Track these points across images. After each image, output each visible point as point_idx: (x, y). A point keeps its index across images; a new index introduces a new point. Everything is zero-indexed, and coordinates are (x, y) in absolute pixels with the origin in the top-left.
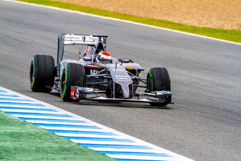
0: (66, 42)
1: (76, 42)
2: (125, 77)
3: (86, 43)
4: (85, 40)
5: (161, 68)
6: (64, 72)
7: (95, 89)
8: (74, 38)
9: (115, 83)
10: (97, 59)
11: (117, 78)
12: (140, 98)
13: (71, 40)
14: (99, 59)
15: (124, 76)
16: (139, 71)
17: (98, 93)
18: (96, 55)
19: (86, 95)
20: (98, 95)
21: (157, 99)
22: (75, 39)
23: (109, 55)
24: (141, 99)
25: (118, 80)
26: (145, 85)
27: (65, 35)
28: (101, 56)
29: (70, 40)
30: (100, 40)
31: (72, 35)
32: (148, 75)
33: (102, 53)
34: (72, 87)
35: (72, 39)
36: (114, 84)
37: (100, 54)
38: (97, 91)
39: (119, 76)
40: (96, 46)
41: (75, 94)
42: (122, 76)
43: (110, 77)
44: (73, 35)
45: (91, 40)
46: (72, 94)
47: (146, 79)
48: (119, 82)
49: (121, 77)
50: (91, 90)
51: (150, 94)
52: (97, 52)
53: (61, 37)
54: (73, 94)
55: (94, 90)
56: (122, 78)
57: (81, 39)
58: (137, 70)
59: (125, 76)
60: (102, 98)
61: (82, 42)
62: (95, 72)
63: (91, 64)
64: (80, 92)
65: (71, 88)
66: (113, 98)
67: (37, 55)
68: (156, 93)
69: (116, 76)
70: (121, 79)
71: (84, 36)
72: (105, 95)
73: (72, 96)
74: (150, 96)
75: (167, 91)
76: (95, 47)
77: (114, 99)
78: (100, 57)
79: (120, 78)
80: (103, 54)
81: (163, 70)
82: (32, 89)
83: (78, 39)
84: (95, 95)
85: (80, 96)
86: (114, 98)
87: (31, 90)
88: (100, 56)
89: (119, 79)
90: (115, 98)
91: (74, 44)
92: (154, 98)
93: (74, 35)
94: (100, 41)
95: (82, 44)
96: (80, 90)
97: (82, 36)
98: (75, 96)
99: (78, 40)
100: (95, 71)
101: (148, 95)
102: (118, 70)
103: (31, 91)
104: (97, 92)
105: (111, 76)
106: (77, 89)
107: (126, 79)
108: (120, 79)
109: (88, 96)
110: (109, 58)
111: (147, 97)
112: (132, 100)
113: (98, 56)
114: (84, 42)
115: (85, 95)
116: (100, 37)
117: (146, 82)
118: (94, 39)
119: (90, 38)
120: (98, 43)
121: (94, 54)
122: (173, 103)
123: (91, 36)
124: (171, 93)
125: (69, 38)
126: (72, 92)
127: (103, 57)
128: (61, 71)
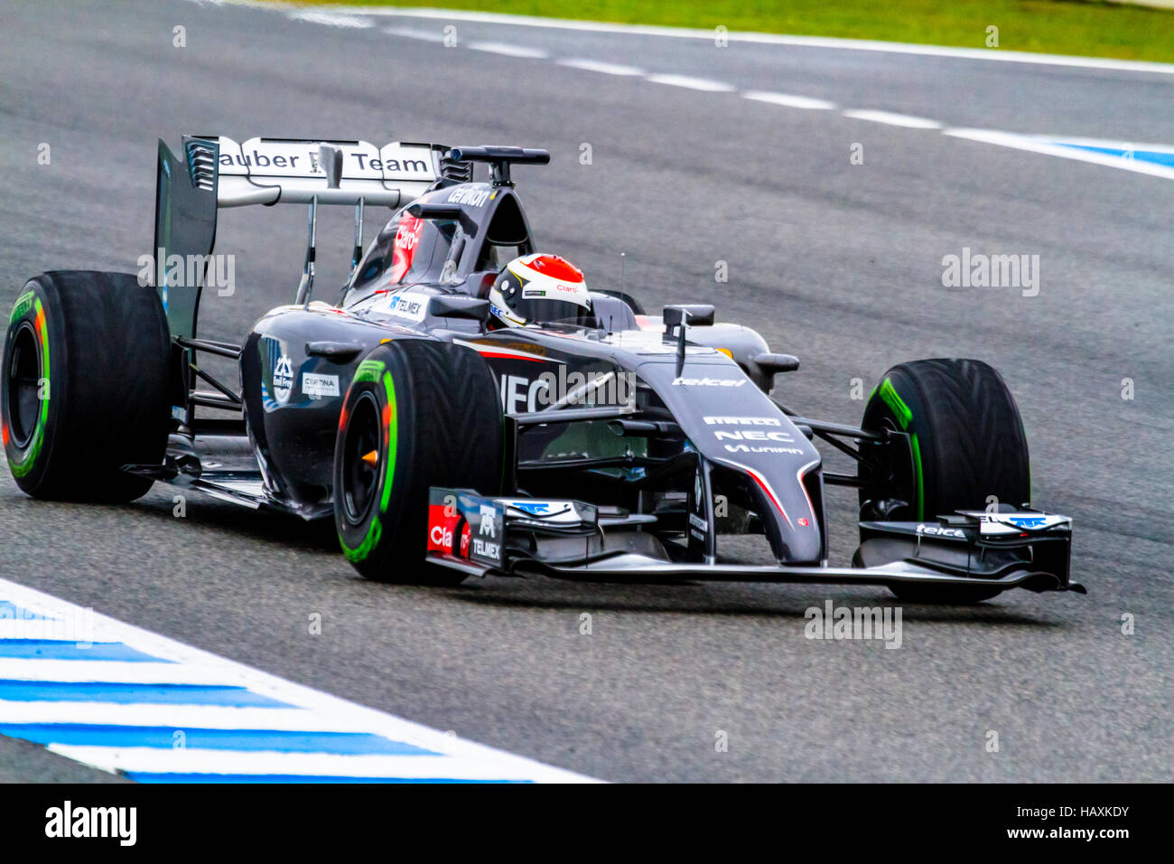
0: (226, 190)
1: (290, 187)
2: (766, 429)
3: (346, 188)
4: (345, 174)
5: (966, 365)
7: (602, 510)
8: (263, 161)
9: (711, 463)
11: (719, 435)
12: (865, 557)
13: (248, 176)
15: (756, 421)
17: (608, 529)
19: (534, 548)
20: (612, 544)
22: (273, 169)
23: (577, 278)
24: (872, 565)
25: (729, 448)
28: (526, 282)
29: (244, 170)
30: (504, 184)
31: (253, 144)
34: (437, 495)
35: (254, 169)
36: (707, 469)
37: (518, 267)
38: (609, 517)
39: (729, 420)
40: (482, 222)
41: (457, 539)
42: (745, 421)
43: (663, 426)
44: (258, 139)
45: (369, 172)
46: (438, 536)
47: (857, 429)
48: (739, 456)
49: (741, 428)
51: (922, 528)
52: (486, 259)
53: (189, 159)
54: (441, 536)
55: (598, 516)
56: (749, 435)
57: (304, 167)
58: (755, 368)
59: (767, 421)
60: (636, 562)
61: (321, 188)
63: (477, 334)
64: (507, 527)
65: (431, 504)
66: (701, 561)
68: (974, 524)
69: (709, 420)
70: (745, 442)
71: (336, 147)
72: (651, 542)
73: (439, 552)
74: (929, 540)
77: (711, 566)
78: (519, 290)
79: (738, 436)
80: (542, 270)
81: (977, 379)
83: (292, 168)
84: (592, 547)
85: (505, 553)
86: (712, 559)
88: (517, 283)
89: (734, 443)
90: (718, 562)
91: (270, 203)
92: (959, 559)
93: (263, 140)
94: (506, 191)
95: (324, 201)
96: (510, 513)
97: (315, 147)
98: (462, 550)
99: (288, 170)
101: (910, 538)
102: (707, 382)
105: (668, 418)
107: (773, 436)
108: (739, 442)
109: (550, 552)
110: (578, 293)
111: (908, 549)
112: (826, 570)
114: (337, 185)
115: (527, 544)
116: (505, 163)
117: (856, 448)
118: (385, 165)
119: (360, 156)
120: (493, 201)
121: (468, 272)
122: (1080, 589)
123: (364, 147)
124: (1066, 523)
125: (235, 160)
126: (437, 528)
127: (543, 293)
128: (277, 381)
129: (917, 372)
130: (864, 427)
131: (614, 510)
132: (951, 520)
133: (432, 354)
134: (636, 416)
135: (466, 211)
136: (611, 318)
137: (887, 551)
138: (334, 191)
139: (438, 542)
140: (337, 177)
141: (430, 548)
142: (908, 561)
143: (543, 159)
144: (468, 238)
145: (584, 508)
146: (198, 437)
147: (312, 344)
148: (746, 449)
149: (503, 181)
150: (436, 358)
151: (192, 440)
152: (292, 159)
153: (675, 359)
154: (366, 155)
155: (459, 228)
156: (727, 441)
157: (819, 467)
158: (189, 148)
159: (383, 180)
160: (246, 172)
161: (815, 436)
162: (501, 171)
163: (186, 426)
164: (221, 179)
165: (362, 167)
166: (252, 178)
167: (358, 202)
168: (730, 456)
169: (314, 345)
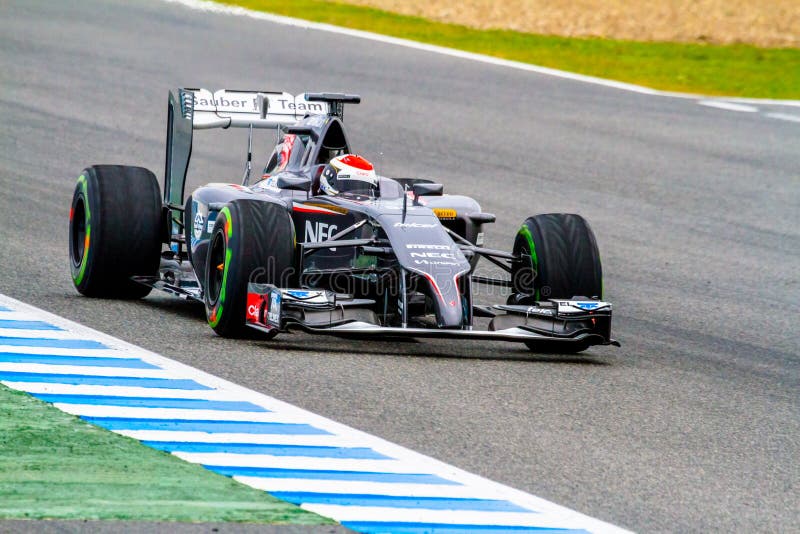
0: (199, 119)
1: (236, 118)
2: (441, 251)
3: (270, 119)
4: (269, 111)
5: (568, 217)
6: (220, 231)
7: (339, 295)
8: (225, 103)
9: (406, 270)
10: (323, 180)
11: (413, 255)
12: (495, 325)
13: (216, 112)
14: (332, 181)
15: (436, 247)
16: (478, 222)
17: (347, 307)
18: (321, 169)
19: (303, 317)
20: (348, 315)
21: (559, 328)
22: (231, 108)
23: (369, 168)
24: (498, 330)
25: (417, 262)
26: (507, 277)
27: (196, 93)
28: (339, 170)
29: (214, 109)
30: (333, 114)
31: (220, 94)
32: (521, 242)
33: (343, 161)
34: (252, 287)
35: (220, 108)
36: (404, 274)
37: (335, 162)
38: (344, 299)
39: (420, 246)
40: (321, 134)
41: (262, 313)
42: (429, 247)
43: (387, 250)
44: (223, 91)
45: (288, 111)
46: (252, 310)
47: (510, 254)
48: (422, 266)
49: (427, 251)
50: (321, 297)
51: (531, 309)
52: (323, 157)
53: (181, 100)
54: (254, 311)
55: (336, 299)
56: (430, 255)
57: (249, 107)
58: (469, 222)
59: (443, 247)
60: (359, 326)
61: (257, 119)
62: (325, 230)
63: (305, 199)
64: (285, 306)
65: (249, 291)
66: (400, 326)
67: (96, 167)
68: (556, 307)
69: (409, 246)
70: (428, 259)
71: (264, 95)
72: (371, 315)
73: (252, 320)
74: (533, 316)
75: (590, 298)
76: (315, 139)
77: (404, 329)
78: (335, 175)
79: (424, 255)
80: (349, 163)
81: (573, 225)
82: (80, 288)
83: (243, 107)
84: (335, 317)
85: (283, 321)
86: (405, 325)
87: (76, 292)
88: (334, 171)
89: (420, 259)
90: (408, 326)
91: (226, 127)
92: (547, 326)
93: (226, 91)
94: (334, 118)
95: (257, 126)
96: (285, 297)
97: (255, 96)
98: (262, 319)
99: (240, 109)
100: (322, 225)
101: (523, 314)
102: (414, 225)
103: (78, 297)
104: (342, 303)
105: (389, 245)
106: (274, 296)
107: (444, 255)
108: (424, 258)
109: (311, 320)
110: (370, 177)
111: (520, 321)
112: (471, 331)
113: (328, 173)
114: (265, 117)
115: (299, 315)
116: (335, 103)
117: (510, 265)
118: (297, 106)
119: (283, 101)
120: (327, 124)
121: (311, 165)
122: (617, 344)
123: (286, 96)
124: (608, 306)
125: (209, 102)
126: (252, 307)
127: (349, 176)
128: (196, 226)
129: (539, 221)
130: (513, 254)
131: (347, 296)
132: (541, 304)
134: (377, 245)
135: (314, 130)
137: (509, 322)
138: (263, 120)
139: (252, 315)
140: (265, 113)
141: (247, 318)
142: (520, 327)
143: (356, 101)
144: (313, 145)
145: (330, 296)
146: (184, 262)
147: (211, 204)
148: (426, 262)
151: (180, 263)
152: (243, 103)
154: (287, 101)
155: (310, 141)
156: (417, 258)
157: (469, 273)
158: (182, 95)
159: (295, 115)
162: (332, 107)
163: (177, 255)
164: (195, 113)
165: (284, 107)
166: (218, 113)
167: (276, 127)
168: (417, 266)
169: (214, 204)
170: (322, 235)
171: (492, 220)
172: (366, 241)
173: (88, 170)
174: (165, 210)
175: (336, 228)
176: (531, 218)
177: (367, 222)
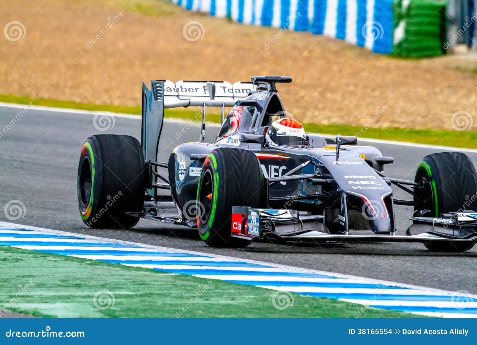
0: (168, 101)
1: (194, 100)
2: (370, 180)
4: (216, 94)
5: (455, 154)
7: (300, 213)
8: (184, 90)
9: (346, 193)
10: (268, 137)
11: (350, 182)
12: (411, 232)
13: (178, 96)
15: (366, 177)
16: (380, 163)
17: (305, 221)
19: (274, 229)
20: (306, 227)
22: (188, 93)
23: (300, 127)
25: (354, 187)
26: (410, 198)
27: (165, 83)
29: (176, 94)
31: (180, 83)
33: (281, 123)
34: (235, 210)
35: (180, 93)
36: (345, 196)
37: (275, 124)
38: (304, 216)
39: (354, 177)
40: (264, 106)
41: (243, 227)
42: (361, 177)
43: (329, 180)
44: (182, 81)
45: (228, 94)
46: (236, 226)
47: (413, 182)
49: (360, 180)
52: (266, 121)
53: (153, 89)
54: (237, 226)
55: (299, 215)
56: (362, 182)
57: (201, 92)
58: (375, 163)
59: (370, 177)
60: (316, 234)
61: (208, 100)
62: (276, 171)
63: (260, 149)
64: (262, 221)
65: (233, 212)
66: (343, 234)
67: (96, 136)
68: (455, 217)
69: (346, 177)
70: (361, 185)
71: (213, 83)
72: (323, 226)
73: (236, 232)
76: (260, 109)
77: (347, 235)
78: (275, 133)
79: (358, 183)
83: (197, 92)
84: (297, 229)
85: (261, 232)
86: (347, 232)
87: (84, 225)
88: (274, 130)
89: (356, 185)
91: (186, 106)
92: (450, 232)
93: (184, 81)
94: (274, 93)
95: (209, 105)
96: (263, 214)
97: (205, 84)
98: (244, 231)
99: (195, 93)
100: (274, 167)
102: (347, 162)
103: (86, 228)
104: (301, 218)
105: (331, 177)
107: (372, 183)
108: (358, 185)
109: (280, 231)
110: (301, 133)
113: (270, 132)
114: (213, 98)
115: (271, 228)
116: (273, 82)
117: (413, 190)
118: (234, 91)
119: (224, 87)
120: (268, 98)
121: (258, 127)
123: (226, 84)
125: (172, 90)
126: (235, 223)
127: (285, 133)
128: (180, 172)
129: (434, 157)
130: (416, 181)
131: (306, 213)
132: (445, 215)
133: (233, 153)
134: (319, 178)
135: (258, 102)
136: (312, 140)
137: (420, 229)
138: (212, 101)
139: (236, 228)
140: (213, 96)
141: (232, 231)
142: (429, 232)
143: (289, 81)
144: (259, 113)
145: (294, 213)
146: (158, 202)
147: (192, 155)
148: (360, 188)
149: (273, 90)
150: (235, 154)
151: (156, 203)
152: (196, 89)
153: (335, 154)
154: (227, 87)
155: (256, 110)
156: (353, 185)
157: (391, 194)
158: (154, 85)
159: (233, 97)
160: (177, 94)
161: (392, 184)
162: (272, 85)
163: (154, 198)
164: (165, 97)
165: (225, 92)
166: (179, 97)
167: (222, 106)
168: (354, 190)
169: (193, 155)
170: (273, 174)
171: (391, 162)
172: (312, 175)
173: (90, 138)
174: (147, 164)
175: (285, 168)
176: (429, 156)
177: (311, 162)
